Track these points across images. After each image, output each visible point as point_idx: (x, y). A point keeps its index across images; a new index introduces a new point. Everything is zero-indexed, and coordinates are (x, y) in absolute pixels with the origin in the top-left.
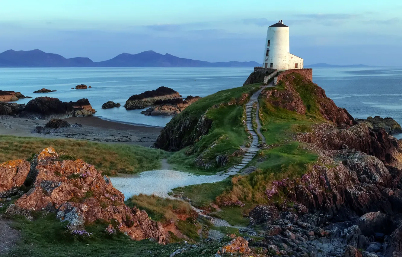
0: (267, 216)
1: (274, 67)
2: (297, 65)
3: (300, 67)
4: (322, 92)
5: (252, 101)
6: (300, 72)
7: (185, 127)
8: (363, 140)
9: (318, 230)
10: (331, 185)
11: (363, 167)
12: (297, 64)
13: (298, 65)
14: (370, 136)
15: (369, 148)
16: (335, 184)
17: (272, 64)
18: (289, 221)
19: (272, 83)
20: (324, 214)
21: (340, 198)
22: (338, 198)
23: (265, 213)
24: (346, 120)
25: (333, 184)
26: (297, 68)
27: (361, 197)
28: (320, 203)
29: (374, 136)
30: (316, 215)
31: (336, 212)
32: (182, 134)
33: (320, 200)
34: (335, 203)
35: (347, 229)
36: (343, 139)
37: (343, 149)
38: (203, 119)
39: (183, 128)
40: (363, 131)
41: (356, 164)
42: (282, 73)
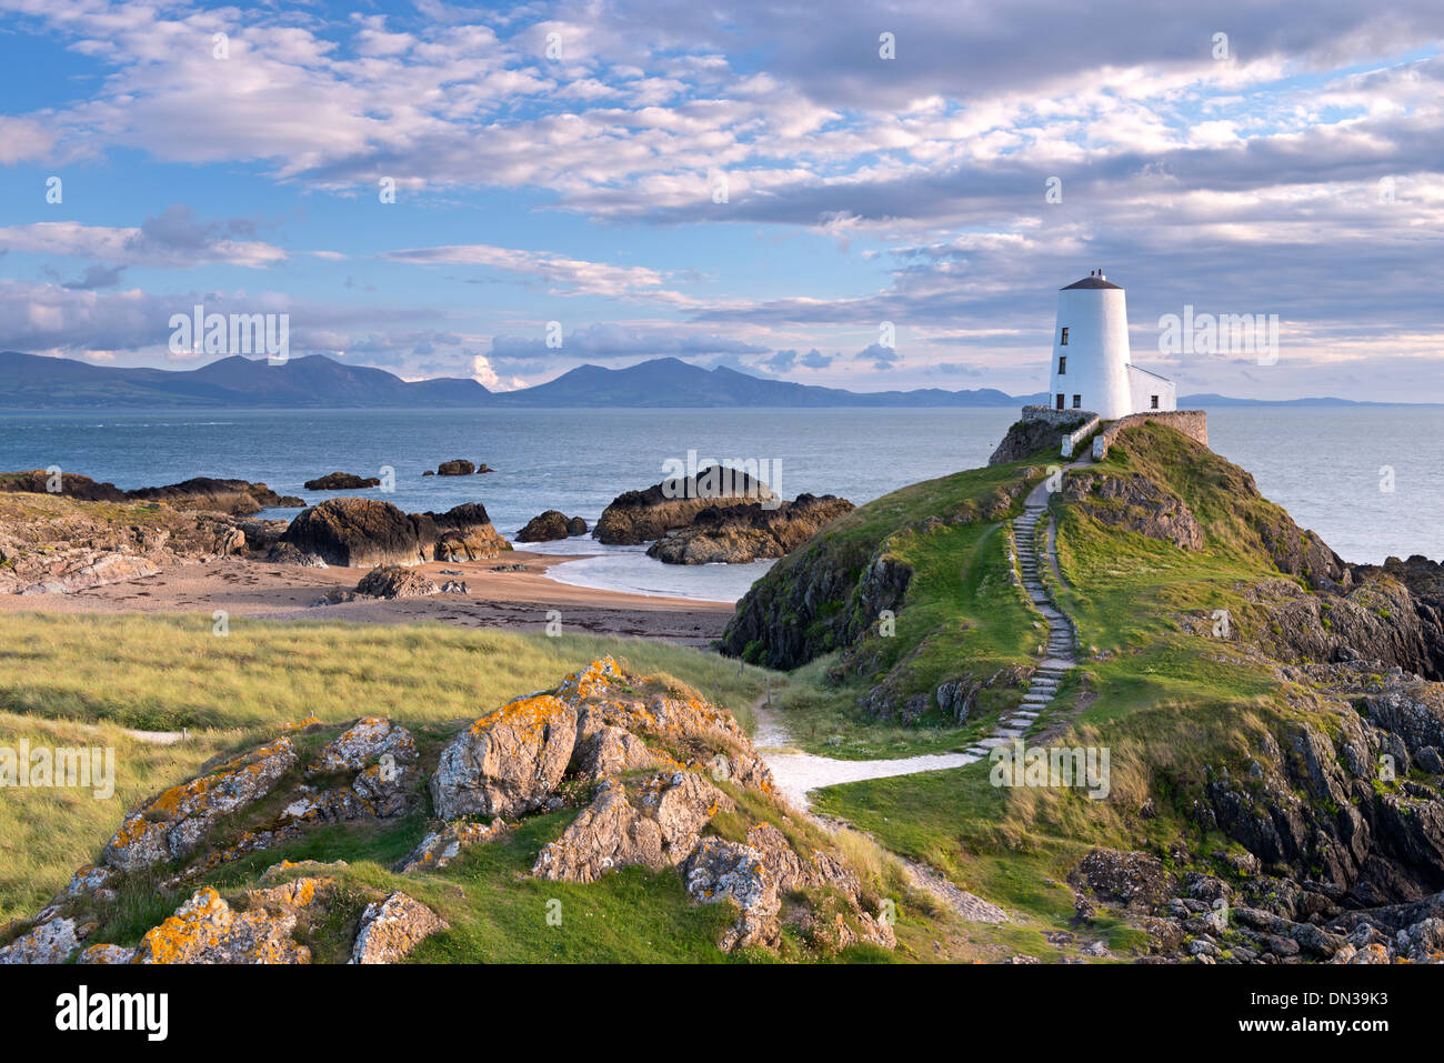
0: (1127, 888)
1: (1085, 407)
2: (1155, 399)
3: (1167, 405)
4: (1247, 481)
5: (1033, 510)
6: (1168, 422)
7: (818, 590)
8: (1399, 633)
9: (1309, 934)
10: (1330, 780)
11: (1420, 720)
12: (1156, 397)
13: (1160, 399)
14: (1417, 618)
15: (1423, 658)
16: (1340, 776)
17: (1077, 398)
18: (1205, 906)
19: (1087, 453)
20: (1316, 878)
21: (1362, 823)
22: (1356, 824)
23: (1121, 876)
24: (1328, 569)
25: (1334, 776)
26: (1155, 410)
27: (1432, 819)
28: (1298, 840)
29: (1432, 620)
30: (1290, 885)
31: (1353, 872)
32: (809, 615)
33: (1298, 829)
34: (1346, 841)
35: (1407, 930)
36: (1339, 629)
37: (1342, 660)
38: (881, 565)
39: (812, 596)
40: (1394, 602)
41: (1399, 709)
42: (1115, 424)
